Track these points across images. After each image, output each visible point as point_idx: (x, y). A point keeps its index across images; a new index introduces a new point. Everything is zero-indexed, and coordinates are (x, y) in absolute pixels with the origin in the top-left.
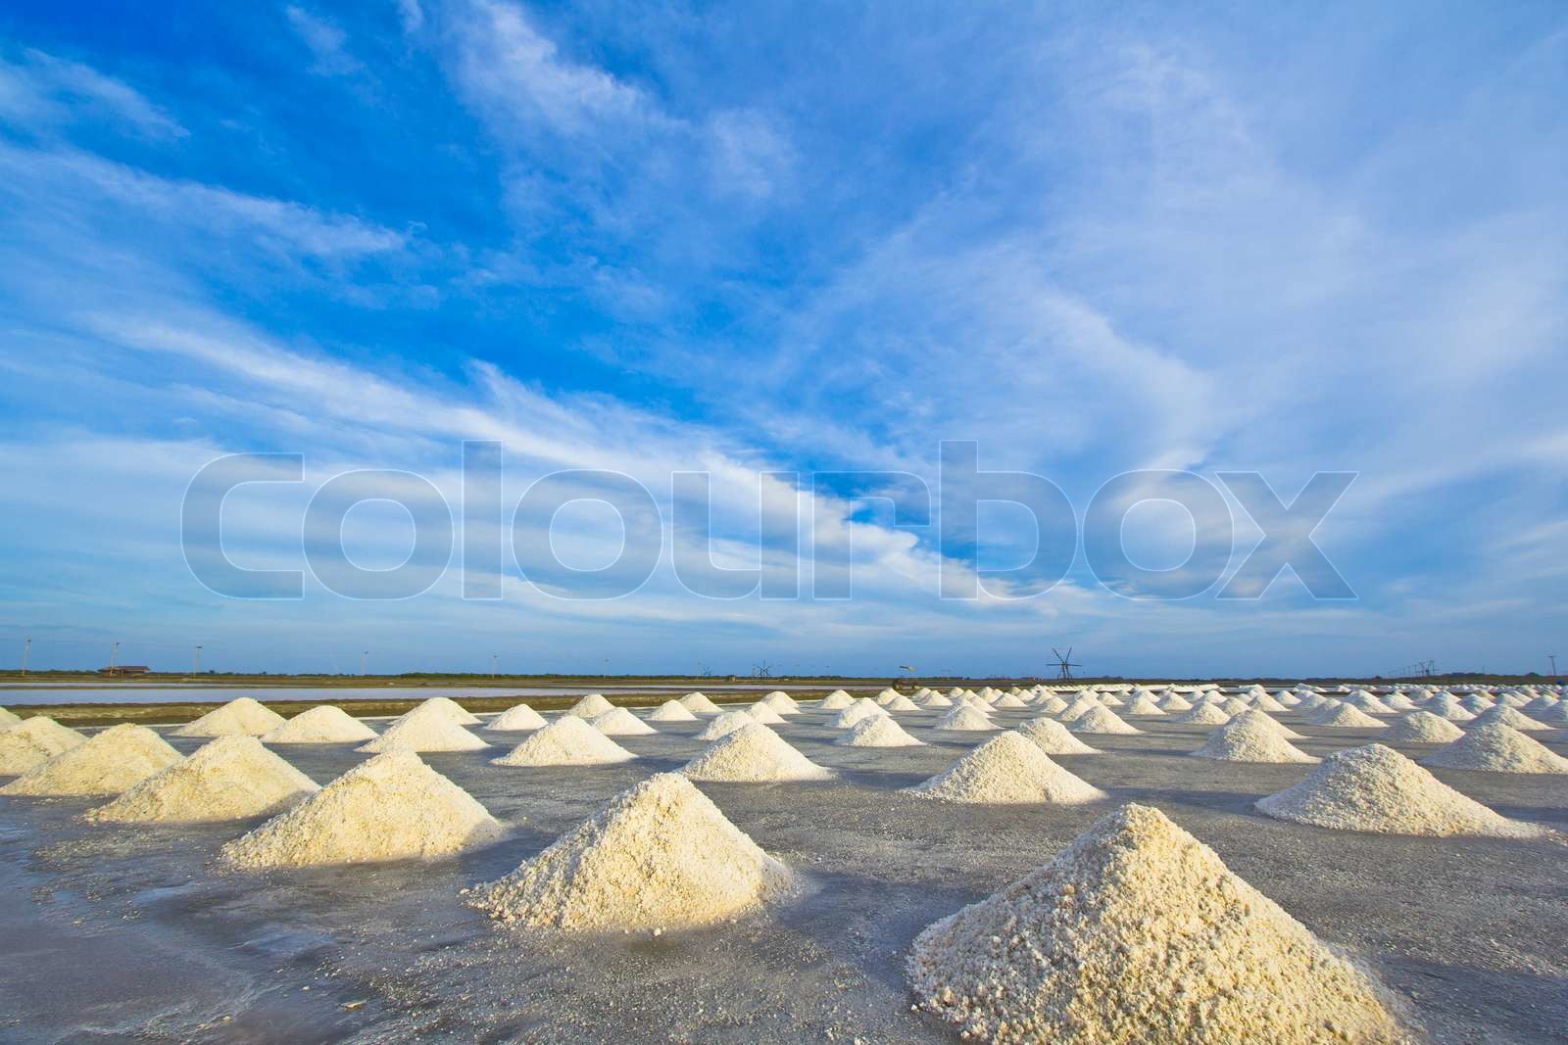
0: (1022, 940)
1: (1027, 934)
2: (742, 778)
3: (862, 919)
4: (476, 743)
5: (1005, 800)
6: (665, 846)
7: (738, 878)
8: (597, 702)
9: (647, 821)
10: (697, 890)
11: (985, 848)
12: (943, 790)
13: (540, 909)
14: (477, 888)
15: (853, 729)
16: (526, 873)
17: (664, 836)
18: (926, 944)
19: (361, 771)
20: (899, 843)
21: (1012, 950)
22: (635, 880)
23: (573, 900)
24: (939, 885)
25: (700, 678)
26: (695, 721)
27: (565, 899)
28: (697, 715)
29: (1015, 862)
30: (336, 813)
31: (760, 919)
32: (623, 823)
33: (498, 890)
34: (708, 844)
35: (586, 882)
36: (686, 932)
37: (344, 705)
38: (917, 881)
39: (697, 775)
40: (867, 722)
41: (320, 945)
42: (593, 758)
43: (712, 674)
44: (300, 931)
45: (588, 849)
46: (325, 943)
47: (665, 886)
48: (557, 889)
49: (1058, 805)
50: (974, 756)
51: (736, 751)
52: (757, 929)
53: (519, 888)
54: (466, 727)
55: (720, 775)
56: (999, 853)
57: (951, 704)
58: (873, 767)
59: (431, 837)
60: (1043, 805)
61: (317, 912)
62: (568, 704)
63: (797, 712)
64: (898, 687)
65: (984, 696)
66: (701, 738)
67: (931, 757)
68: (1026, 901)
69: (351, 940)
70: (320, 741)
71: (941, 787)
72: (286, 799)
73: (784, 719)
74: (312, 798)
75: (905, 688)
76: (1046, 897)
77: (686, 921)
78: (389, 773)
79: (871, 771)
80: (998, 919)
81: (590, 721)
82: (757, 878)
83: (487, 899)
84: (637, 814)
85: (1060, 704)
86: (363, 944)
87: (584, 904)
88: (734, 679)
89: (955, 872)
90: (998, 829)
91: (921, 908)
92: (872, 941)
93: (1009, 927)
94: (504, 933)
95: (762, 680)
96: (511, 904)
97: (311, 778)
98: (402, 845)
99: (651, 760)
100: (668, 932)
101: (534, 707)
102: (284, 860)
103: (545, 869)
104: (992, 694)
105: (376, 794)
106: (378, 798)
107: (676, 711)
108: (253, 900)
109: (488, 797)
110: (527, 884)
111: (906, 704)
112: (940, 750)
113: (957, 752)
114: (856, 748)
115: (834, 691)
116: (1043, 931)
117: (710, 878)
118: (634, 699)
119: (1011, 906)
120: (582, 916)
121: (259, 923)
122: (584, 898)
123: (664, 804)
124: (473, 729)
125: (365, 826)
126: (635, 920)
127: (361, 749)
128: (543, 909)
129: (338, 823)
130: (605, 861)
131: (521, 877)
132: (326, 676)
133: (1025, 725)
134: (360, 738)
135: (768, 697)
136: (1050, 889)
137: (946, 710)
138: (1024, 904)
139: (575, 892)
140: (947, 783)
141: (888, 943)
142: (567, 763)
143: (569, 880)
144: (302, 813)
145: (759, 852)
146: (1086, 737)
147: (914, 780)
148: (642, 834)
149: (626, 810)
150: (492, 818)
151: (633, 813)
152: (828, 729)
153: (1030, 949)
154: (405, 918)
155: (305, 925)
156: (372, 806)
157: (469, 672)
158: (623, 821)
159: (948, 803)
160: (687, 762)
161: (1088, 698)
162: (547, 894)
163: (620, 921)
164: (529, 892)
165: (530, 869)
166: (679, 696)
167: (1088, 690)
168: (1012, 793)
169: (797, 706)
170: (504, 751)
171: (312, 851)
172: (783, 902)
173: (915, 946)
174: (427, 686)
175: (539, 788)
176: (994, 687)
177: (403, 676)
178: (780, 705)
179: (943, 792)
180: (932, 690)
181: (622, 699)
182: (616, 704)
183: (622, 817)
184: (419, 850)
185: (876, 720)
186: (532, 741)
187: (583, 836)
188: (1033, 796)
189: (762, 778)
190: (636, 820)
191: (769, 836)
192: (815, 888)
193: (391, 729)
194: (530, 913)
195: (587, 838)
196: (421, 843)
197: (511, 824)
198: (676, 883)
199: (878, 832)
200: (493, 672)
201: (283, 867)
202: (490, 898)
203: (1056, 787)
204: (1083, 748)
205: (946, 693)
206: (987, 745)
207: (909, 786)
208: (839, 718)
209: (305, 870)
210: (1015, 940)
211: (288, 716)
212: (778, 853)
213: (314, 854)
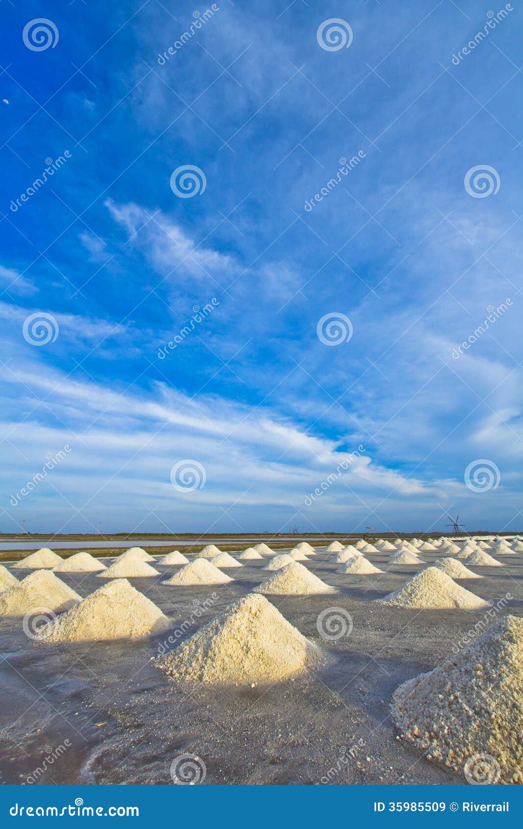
0: (456, 698)
1: (458, 694)
2: (290, 592)
3: (362, 680)
4: (153, 572)
5: (433, 606)
6: (255, 635)
7: (293, 654)
8: (212, 549)
9: (245, 621)
10: (272, 661)
11: (426, 636)
12: (398, 600)
13: (191, 670)
14: (159, 657)
15: (345, 564)
16: (184, 649)
17: (254, 630)
18: (400, 697)
19: (102, 590)
20: (378, 633)
21: (451, 704)
22: (240, 654)
23: (208, 665)
24: (402, 659)
25: (263, 534)
26: (262, 559)
27: (204, 664)
28: (262, 555)
29: (443, 646)
30: (90, 613)
31: (307, 679)
32: (233, 622)
33: (170, 658)
34: (277, 634)
35: (215, 655)
36: (267, 686)
37: (90, 551)
38: (390, 656)
39: (266, 591)
40: (352, 560)
41: (82, 689)
42: (212, 581)
43: (269, 532)
44: (73, 680)
45: (215, 636)
46: (85, 687)
47: (256, 658)
48: (200, 659)
49: (463, 610)
50: (413, 581)
51: (285, 578)
52: (305, 685)
53: (180, 658)
54: (148, 563)
55: (278, 591)
56: (434, 639)
57: (396, 548)
58: (357, 586)
59: (135, 626)
60: (454, 610)
61: (81, 669)
62: (198, 550)
63: (314, 554)
64: (366, 539)
65: (413, 544)
66: (266, 569)
67: (389, 580)
68: (455, 673)
69: (97, 685)
70: (79, 571)
71: (397, 599)
72: (65, 604)
73: (308, 557)
74: (79, 604)
75: (369, 539)
76: (467, 671)
77: (267, 679)
78: (115, 592)
79: (357, 589)
80: (441, 683)
81: (210, 559)
82: (303, 654)
83: (164, 663)
84: (239, 617)
85: (456, 549)
86: (105, 688)
87: (214, 667)
88: (280, 535)
89: (410, 651)
90: (431, 624)
91: (395, 674)
92: (369, 694)
93: (448, 690)
94: (173, 684)
95: (295, 535)
96: (176, 667)
97: (76, 592)
98: (121, 631)
99: (242, 582)
100: (259, 686)
101: (181, 552)
102: (65, 638)
103: (194, 647)
104: (418, 543)
105: (109, 603)
106: (110, 605)
107: (252, 554)
108: (50, 661)
109: (161, 603)
110: (185, 655)
111: (371, 549)
112: (393, 576)
113: (403, 577)
114: (348, 574)
115: (333, 541)
116: (468, 692)
117: (279, 654)
118: (230, 547)
119: (447, 676)
120: (213, 675)
121: (53, 674)
122: (214, 664)
123: (253, 611)
124: (152, 564)
125: (103, 620)
126: (241, 678)
127: (99, 576)
128: (193, 670)
129: (90, 618)
130: (224, 643)
131: (182, 651)
132: (81, 535)
133: (439, 562)
134: (98, 569)
135: (298, 545)
136: (468, 666)
137: (393, 552)
138: (455, 675)
139: (209, 661)
140: (400, 597)
141: (379, 695)
142: (199, 583)
143: (206, 654)
144: (73, 613)
145: (302, 638)
146: (473, 568)
147: (383, 595)
148: (243, 627)
149: (234, 614)
150: (164, 616)
151: (238, 616)
152: (331, 563)
153: (461, 703)
154: (124, 673)
155: (75, 676)
156: (107, 609)
157: (148, 532)
158: (233, 620)
159: (402, 608)
160: (260, 583)
161: (472, 545)
162: (195, 662)
163: (233, 679)
164: (186, 660)
165: (186, 647)
166: (253, 545)
167: (470, 539)
168: (437, 603)
169: (314, 550)
170: (168, 577)
171: (78, 634)
172: (318, 669)
173: (394, 698)
174: (129, 540)
175: (186, 598)
176: (418, 538)
177: (117, 535)
178: (305, 550)
179: (398, 602)
180: (385, 540)
181: (224, 547)
182: (222, 550)
183: (232, 618)
184: (129, 634)
185: (357, 559)
186: (182, 572)
187: (212, 629)
188: (449, 604)
189: (300, 593)
190: (239, 620)
191: (306, 628)
192: (334, 660)
193: (113, 565)
194: (186, 672)
195: (215, 630)
196: (130, 630)
197: (174, 619)
198: (261, 657)
199: (365, 626)
200: (160, 532)
201: (64, 642)
202: (166, 663)
203: (462, 600)
204: (472, 575)
205: (392, 542)
206: (420, 575)
207: (379, 598)
208: (337, 557)
209: (75, 644)
210: (452, 697)
211: (65, 557)
212: (312, 638)
213: (79, 635)
